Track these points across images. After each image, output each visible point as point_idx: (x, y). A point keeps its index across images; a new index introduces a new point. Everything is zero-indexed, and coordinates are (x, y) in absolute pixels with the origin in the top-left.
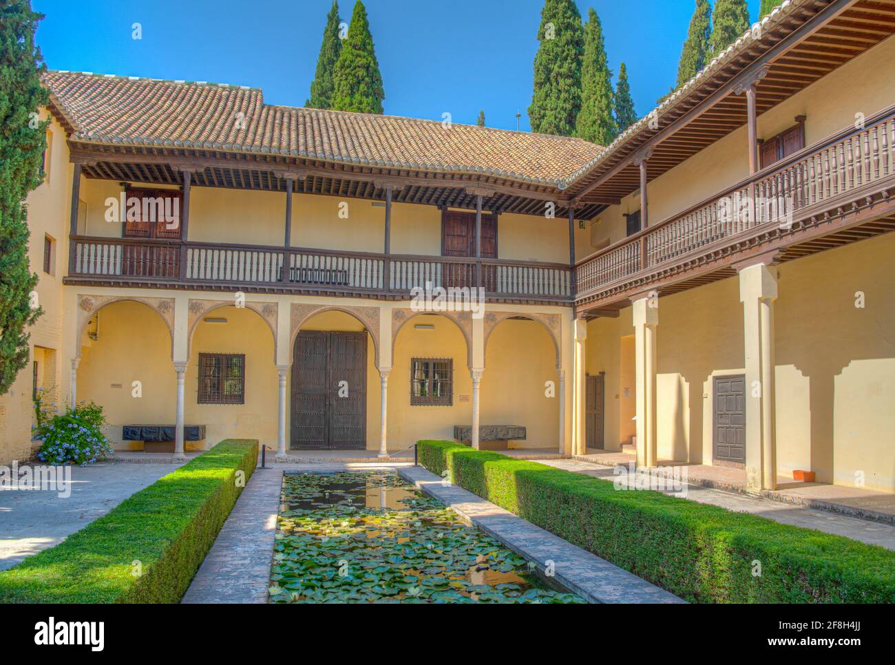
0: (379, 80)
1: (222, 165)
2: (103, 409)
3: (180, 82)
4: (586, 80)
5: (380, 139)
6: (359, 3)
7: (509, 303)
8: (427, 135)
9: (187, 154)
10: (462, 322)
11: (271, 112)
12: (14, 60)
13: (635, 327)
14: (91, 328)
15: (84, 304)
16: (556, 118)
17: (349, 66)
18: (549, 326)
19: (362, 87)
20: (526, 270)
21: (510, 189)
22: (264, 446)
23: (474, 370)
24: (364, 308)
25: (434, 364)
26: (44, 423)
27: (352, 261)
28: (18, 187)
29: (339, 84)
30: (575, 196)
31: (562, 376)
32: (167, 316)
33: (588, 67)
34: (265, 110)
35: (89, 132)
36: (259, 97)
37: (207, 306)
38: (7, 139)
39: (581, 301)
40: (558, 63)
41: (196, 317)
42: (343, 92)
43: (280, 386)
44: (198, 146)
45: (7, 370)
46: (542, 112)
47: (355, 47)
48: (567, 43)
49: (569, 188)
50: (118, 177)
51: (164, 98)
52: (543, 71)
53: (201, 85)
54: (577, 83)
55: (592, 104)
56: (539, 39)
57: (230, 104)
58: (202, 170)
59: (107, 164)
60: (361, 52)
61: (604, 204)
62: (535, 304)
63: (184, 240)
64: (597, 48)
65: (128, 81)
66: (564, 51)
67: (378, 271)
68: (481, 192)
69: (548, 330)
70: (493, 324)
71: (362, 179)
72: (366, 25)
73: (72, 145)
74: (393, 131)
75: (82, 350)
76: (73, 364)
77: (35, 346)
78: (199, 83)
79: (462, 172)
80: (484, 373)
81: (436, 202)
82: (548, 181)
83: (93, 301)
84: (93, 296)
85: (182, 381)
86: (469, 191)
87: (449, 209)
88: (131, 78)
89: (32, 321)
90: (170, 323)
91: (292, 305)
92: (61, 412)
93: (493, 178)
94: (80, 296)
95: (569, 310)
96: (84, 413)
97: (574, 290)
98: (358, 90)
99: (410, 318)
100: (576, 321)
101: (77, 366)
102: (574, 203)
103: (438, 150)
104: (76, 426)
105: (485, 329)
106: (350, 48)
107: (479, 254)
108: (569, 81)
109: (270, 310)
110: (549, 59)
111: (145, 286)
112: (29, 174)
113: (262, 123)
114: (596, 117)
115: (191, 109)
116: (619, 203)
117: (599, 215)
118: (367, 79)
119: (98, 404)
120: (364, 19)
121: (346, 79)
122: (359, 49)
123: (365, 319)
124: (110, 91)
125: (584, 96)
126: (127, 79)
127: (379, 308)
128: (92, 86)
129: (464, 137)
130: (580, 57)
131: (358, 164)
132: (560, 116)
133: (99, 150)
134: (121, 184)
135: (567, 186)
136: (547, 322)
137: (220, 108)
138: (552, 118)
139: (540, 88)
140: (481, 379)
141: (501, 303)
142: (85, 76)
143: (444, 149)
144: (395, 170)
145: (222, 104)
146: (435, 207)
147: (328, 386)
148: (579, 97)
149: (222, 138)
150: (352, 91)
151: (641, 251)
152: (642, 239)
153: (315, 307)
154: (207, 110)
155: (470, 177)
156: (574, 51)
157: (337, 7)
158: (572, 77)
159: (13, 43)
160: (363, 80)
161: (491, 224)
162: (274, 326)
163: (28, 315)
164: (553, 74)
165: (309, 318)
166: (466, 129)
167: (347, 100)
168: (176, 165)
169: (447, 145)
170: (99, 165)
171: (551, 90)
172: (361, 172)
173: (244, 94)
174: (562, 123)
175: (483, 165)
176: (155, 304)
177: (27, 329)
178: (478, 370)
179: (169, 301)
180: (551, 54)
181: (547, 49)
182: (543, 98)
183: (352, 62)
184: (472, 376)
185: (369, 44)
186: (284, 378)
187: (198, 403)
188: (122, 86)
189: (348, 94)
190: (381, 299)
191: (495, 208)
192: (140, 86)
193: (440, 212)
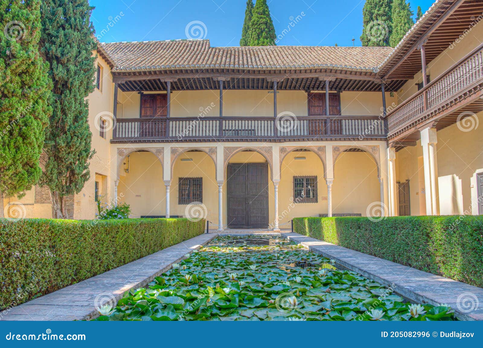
0: (273, 29)
1: (186, 76)
2: (130, 206)
3: (168, 41)
4: (394, 16)
5: (271, 57)
7: (347, 141)
8: (298, 53)
9: (168, 72)
10: (320, 153)
11: (214, 50)
12: (80, 29)
13: (422, 147)
14: (126, 167)
15: (120, 153)
17: (257, 24)
18: (372, 153)
19: (264, 34)
20: (356, 121)
21: (345, 75)
22: (208, 222)
23: (328, 180)
24: (264, 147)
25: (307, 179)
27: (256, 122)
28: (82, 90)
29: (252, 34)
30: (384, 76)
32: (160, 157)
33: (395, 8)
34: (210, 50)
36: (208, 43)
37: (181, 150)
38: (77, 66)
39: (391, 136)
40: (377, 8)
41: (174, 157)
43: (219, 192)
44: (173, 67)
45: (79, 181)
47: (259, 13)
49: (381, 71)
50: (138, 90)
51: (160, 49)
52: (368, 14)
53: (179, 41)
54: (390, 19)
55: (399, 28)
57: (192, 48)
58: (176, 80)
59: (130, 82)
60: (262, 16)
61: (404, 79)
63: (168, 116)
66: (380, 1)
67: (271, 127)
68: (328, 79)
69: (372, 155)
70: (338, 153)
71: (260, 77)
73: (114, 74)
74: (279, 53)
75: (120, 177)
76: (116, 183)
77: (96, 173)
78: (177, 40)
79: (316, 68)
80: (333, 182)
81: (304, 88)
82: (367, 68)
83: (124, 151)
84: (124, 148)
85: (168, 190)
86: (321, 79)
87: (312, 92)
88: (145, 42)
89: (91, 157)
90: (162, 160)
91: (225, 147)
93: (334, 70)
94: (118, 149)
95: (384, 143)
96: (121, 208)
97: (386, 131)
98: (262, 36)
99: (289, 152)
100: (388, 149)
101: (117, 184)
102: (384, 80)
103: (303, 59)
104: (116, 214)
105: (333, 156)
106: (256, 14)
107: (328, 113)
108: (384, 18)
109: (213, 151)
110: (372, 7)
111: (149, 142)
112: (88, 83)
113: (208, 55)
116: (413, 78)
117: (402, 88)
118: (266, 29)
119: (128, 204)
121: (255, 31)
122: (261, 14)
123: (265, 154)
124: (134, 49)
125: (393, 25)
126: (142, 42)
127: (272, 147)
128: (126, 47)
129: (320, 52)
130: (391, 4)
131: (257, 69)
133: (126, 75)
134: (139, 93)
135: (379, 70)
136: (371, 150)
137: (187, 50)
139: (367, 25)
140: (332, 185)
141: (343, 141)
142: (123, 43)
143: (307, 59)
144: (277, 70)
145: (188, 48)
146: (304, 91)
147: (247, 193)
148: (391, 26)
149: (186, 63)
150: (258, 37)
151: (424, 100)
152: (424, 92)
153: (237, 148)
154: (181, 52)
155: (321, 71)
156: (386, 1)
158: (386, 15)
159: (80, 21)
160: (264, 30)
161: (336, 99)
162: (215, 159)
163: (89, 153)
164: (374, 15)
165: (234, 155)
166: (321, 48)
167: (256, 42)
168: (163, 79)
169: (309, 57)
170: (126, 82)
172: (259, 73)
173: (200, 43)
174: (382, 42)
175: (328, 64)
176: (154, 151)
177: (88, 161)
178: (330, 180)
179: (161, 149)
180: (373, 4)
183: (257, 21)
184: (327, 183)
185: (267, 11)
186: (221, 187)
187: (179, 204)
188: (140, 46)
189: (256, 39)
190: (273, 142)
191: (338, 89)
192: (149, 45)
193: (306, 94)
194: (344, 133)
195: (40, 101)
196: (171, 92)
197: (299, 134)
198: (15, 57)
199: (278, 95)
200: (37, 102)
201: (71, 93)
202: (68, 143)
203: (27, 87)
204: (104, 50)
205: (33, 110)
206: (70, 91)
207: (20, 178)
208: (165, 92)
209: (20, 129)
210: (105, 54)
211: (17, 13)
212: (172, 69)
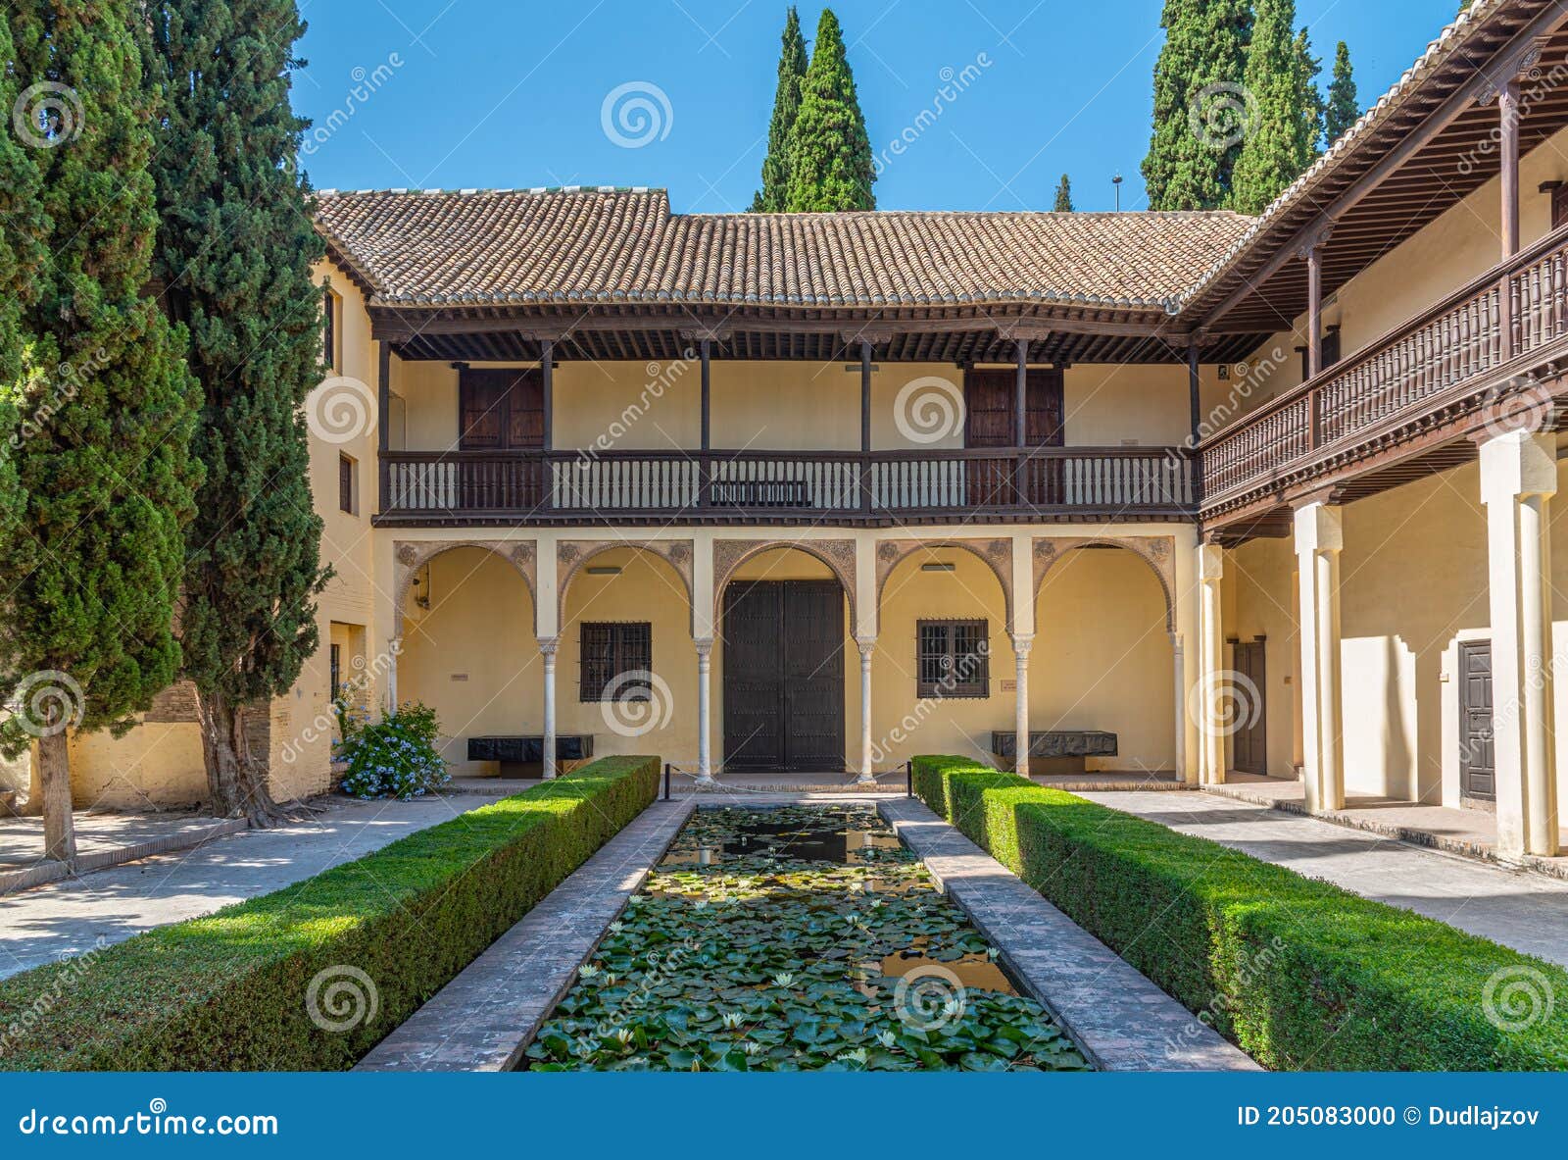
0: (865, 147)
1: (600, 325)
2: (436, 713)
3: (538, 191)
5: (855, 256)
6: (828, 13)
7: (1078, 522)
8: (939, 239)
9: (543, 312)
10: (995, 557)
11: (682, 228)
12: (269, 197)
13: (1298, 556)
14: (419, 590)
15: (404, 554)
16: (1195, 173)
17: (814, 129)
18: (1152, 559)
19: (837, 163)
21: (1079, 323)
22: (668, 767)
23: (1016, 638)
24: (830, 541)
25: (957, 629)
26: (351, 737)
28: (287, 388)
29: (799, 164)
30: (1200, 324)
31: (1178, 644)
32: (525, 568)
33: (1256, 66)
34: (671, 226)
35: (396, 291)
36: (663, 203)
37: (586, 550)
38: (267, 319)
39: (1210, 511)
40: (1201, 67)
41: (568, 569)
42: (805, 176)
43: (701, 672)
44: (560, 298)
45: (287, 660)
46: (1169, 165)
47: (822, 94)
48: (1219, 26)
49: (1187, 310)
50: (448, 356)
51: (514, 220)
52: (1170, 88)
53: (574, 193)
56: (1163, 26)
57: (615, 220)
58: (568, 336)
59: (429, 337)
60: (833, 103)
61: (1262, 332)
62: (1126, 521)
63: (546, 448)
64: (1277, 26)
65: (460, 197)
66: (1212, 42)
67: (852, 480)
68: (1025, 333)
69: (1150, 563)
70: (1048, 558)
71: (822, 329)
72: (841, 50)
73: (374, 313)
74: (880, 239)
75: (402, 626)
77: (334, 623)
78: (567, 189)
79: (989, 302)
80: (1034, 642)
81: (953, 357)
82: (1146, 302)
83: (416, 550)
84: (416, 543)
85: (551, 667)
86: (1004, 334)
87: (977, 366)
88: (464, 192)
89: (320, 587)
90: (530, 579)
91: (716, 542)
92: (375, 719)
93: (1045, 307)
94: (397, 543)
95: (1188, 530)
96: (409, 718)
97: (1199, 492)
98: (830, 170)
99: (905, 556)
100: (1201, 547)
102: (1199, 336)
103: (953, 265)
104: (395, 740)
105: (1035, 569)
106: (814, 96)
107: (1022, 440)
109: (682, 552)
110: (1182, 63)
111: (491, 523)
112: (302, 367)
113: (663, 249)
114: (1272, 162)
115: (554, 236)
116: (1289, 327)
117: (1255, 354)
118: (844, 149)
119: (428, 707)
120: (837, 41)
121: (809, 153)
122: (830, 97)
123: (833, 560)
124: (433, 216)
126: (458, 193)
127: (854, 541)
128: (405, 210)
129: (1006, 236)
130: (1244, 49)
131: (812, 306)
132: (1202, 169)
133: (413, 318)
134: (454, 366)
135: (1182, 308)
136: (1147, 551)
137: (599, 230)
138: (1187, 176)
139: (1165, 121)
140: (1029, 653)
141: (1064, 522)
142: (396, 195)
143: (965, 263)
144: (873, 310)
145: (602, 222)
146: (952, 365)
147: (781, 669)
149: (597, 282)
150: (820, 173)
151: (1309, 417)
152: (1311, 394)
153: (752, 543)
154: (580, 234)
155: (1004, 310)
156: (1232, 40)
157: (797, 20)
159: (267, 172)
160: (838, 151)
161: (1048, 389)
162: (688, 577)
163: (313, 577)
164: (1189, 90)
165: (743, 562)
166: (1012, 219)
167: (812, 190)
168: (527, 331)
169: (972, 254)
170: (417, 339)
171: (1186, 122)
172: (819, 318)
173: (638, 201)
174: (1209, 180)
175: (1029, 286)
176: (508, 551)
177: (313, 598)
178: (1025, 638)
179: (528, 543)
180: (1187, 51)
181: (1177, 43)
182: (1169, 139)
183: (817, 121)
184: (1014, 648)
185: (846, 85)
186: (707, 658)
187: (582, 701)
188: (451, 207)
189: (812, 179)
190: (856, 527)
191: (1057, 358)
192: (477, 203)
193: (961, 372)
194: (1069, 500)
195: (169, 448)
196: (555, 366)
197: (934, 503)
198: (89, 328)
199: (875, 377)
200: (159, 453)
201: (252, 403)
202: (251, 555)
203: (125, 410)
204: (343, 245)
205: (148, 480)
206: (251, 395)
207: (120, 681)
208: (535, 365)
209: (115, 538)
210: (346, 257)
211: (82, 184)
212: (556, 302)
